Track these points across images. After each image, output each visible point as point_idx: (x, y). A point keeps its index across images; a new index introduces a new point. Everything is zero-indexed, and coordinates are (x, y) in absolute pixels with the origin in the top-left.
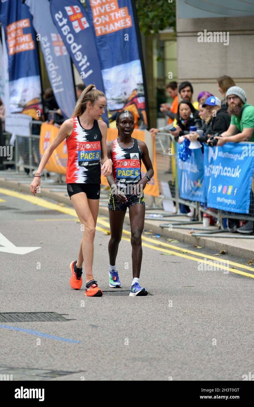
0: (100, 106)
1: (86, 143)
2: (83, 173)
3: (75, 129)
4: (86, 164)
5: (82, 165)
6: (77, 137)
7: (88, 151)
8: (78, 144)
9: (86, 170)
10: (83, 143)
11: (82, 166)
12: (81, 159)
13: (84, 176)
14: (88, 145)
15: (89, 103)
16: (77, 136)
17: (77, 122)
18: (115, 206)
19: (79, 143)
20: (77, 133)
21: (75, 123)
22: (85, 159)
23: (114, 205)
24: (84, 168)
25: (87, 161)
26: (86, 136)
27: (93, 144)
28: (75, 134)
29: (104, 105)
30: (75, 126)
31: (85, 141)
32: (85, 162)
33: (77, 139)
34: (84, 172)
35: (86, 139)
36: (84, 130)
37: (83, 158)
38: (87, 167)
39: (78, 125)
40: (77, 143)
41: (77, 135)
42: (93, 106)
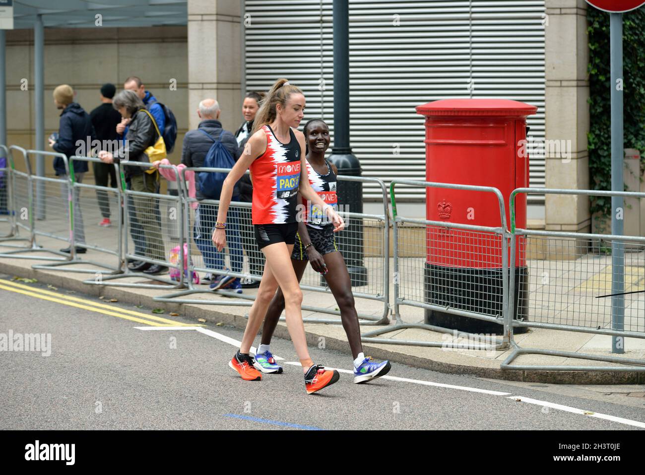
0: (294, 107)
1: (286, 165)
2: (283, 209)
3: (269, 144)
4: (287, 195)
5: (282, 196)
6: (275, 156)
7: (288, 176)
8: (276, 166)
9: (287, 204)
10: (283, 164)
11: (282, 198)
12: (281, 187)
13: (285, 213)
14: (289, 167)
15: (278, 104)
16: (273, 154)
17: (271, 133)
18: (303, 254)
19: (278, 164)
20: (274, 151)
21: (268, 136)
22: (285, 187)
23: (301, 253)
24: (284, 200)
25: (289, 191)
26: (285, 153)
27: (295, 166)
28: (270, 152)
29: (301, 106)
30: (269, 141)
31: (285, 162)
32: (286, 191)
33: (274, 159)
34: (285, 207)
35: (286, 158)
36: (282, 145)
37: (283, 186)
38: (288, 199)
39: (272, 138)
40: (276, 164)
41: (274, 152)
42: (284, 108)
